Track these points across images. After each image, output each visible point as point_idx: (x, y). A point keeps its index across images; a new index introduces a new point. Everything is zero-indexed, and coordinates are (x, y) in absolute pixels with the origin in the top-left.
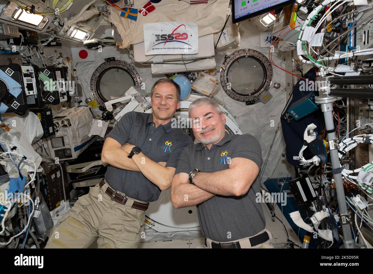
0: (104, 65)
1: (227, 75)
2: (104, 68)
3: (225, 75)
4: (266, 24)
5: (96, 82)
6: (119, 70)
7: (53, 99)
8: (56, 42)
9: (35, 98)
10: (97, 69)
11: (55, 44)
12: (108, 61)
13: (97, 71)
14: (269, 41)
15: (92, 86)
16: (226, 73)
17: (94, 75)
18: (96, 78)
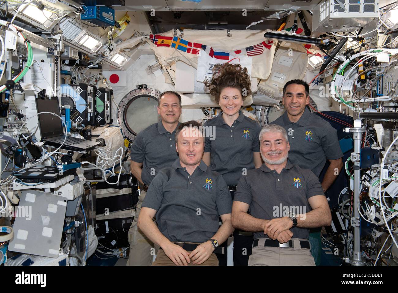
0: (134, 91)
1: (268, 114)
2: (134, 96)
3: (266, 114)
4: (313, 64)
5: (123, 109)
6: (151, 99)
7: (100, 119)
8: (99, 65)
9: (91, 116)
10: (126, 95)
11: (98, 67)
12: (138, 88)
13: (126, 97)
14: (316, 83)
15: (119, 113)
16: (267, 112)
17: (123, 102)
18: (124, 106)
